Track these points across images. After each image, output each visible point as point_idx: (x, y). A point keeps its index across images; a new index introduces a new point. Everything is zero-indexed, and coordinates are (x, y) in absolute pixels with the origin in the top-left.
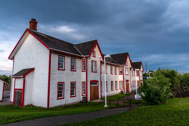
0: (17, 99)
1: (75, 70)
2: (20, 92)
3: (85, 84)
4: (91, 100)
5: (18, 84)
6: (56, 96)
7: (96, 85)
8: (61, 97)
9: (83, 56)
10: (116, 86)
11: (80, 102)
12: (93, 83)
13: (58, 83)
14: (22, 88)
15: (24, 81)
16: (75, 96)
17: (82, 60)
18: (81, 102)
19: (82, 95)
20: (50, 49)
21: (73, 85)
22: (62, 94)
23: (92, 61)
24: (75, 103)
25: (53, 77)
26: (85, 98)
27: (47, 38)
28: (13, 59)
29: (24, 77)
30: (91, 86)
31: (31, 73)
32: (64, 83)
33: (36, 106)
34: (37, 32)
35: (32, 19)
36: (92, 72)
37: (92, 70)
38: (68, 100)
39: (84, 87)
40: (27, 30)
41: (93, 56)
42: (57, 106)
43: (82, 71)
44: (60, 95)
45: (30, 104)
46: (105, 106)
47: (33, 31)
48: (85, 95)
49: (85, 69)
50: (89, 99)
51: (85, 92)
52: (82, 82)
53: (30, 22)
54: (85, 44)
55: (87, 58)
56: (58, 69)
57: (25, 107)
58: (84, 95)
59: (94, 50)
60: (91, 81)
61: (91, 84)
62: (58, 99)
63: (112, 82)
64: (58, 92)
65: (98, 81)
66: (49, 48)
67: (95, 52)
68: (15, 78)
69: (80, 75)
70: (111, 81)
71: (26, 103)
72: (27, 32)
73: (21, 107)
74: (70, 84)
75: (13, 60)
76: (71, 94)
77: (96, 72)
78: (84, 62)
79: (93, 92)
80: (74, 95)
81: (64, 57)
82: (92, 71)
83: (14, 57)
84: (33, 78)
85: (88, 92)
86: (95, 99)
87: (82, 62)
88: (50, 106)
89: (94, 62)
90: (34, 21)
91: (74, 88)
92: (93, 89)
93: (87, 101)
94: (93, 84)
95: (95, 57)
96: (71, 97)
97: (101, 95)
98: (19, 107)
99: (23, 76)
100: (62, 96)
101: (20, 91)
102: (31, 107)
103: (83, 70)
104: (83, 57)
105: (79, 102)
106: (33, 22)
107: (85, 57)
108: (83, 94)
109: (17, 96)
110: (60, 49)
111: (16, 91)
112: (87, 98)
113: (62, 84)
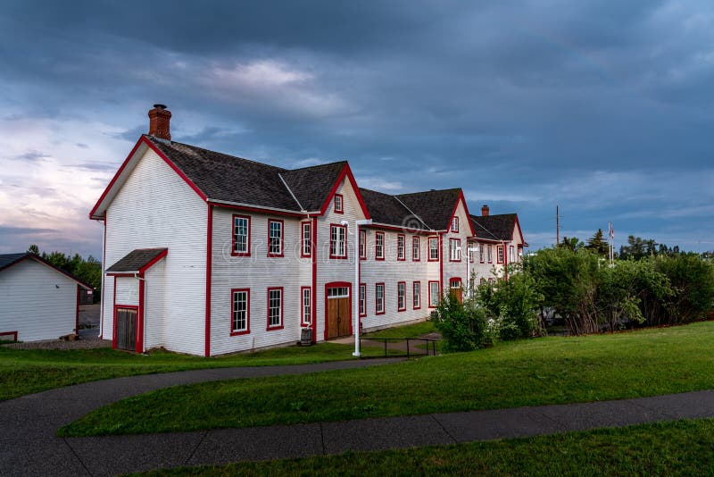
0: (122, 332)
1: (280, 253)
2: (132, 314)
3: (309, 293)
4: (326, 338)
5: (123, 292)
6: (227, 325)
7: (343, 296)
8: (241, 330)
9: (305, 212)
10: (415, 297)
11: (295, 344)
12: (335, 290)
13: (233, 290)
14: (137, 303)
15: (142, 284)
16: (282, 327)
17: (303, 223)
18: (299, 343)
19: (302, 325)
20: (208, 202)
21: (275, 296)
22: (244, 322)
23: (331, 225)
24: (282, 346)
25: (218, 275)
26: (310, 333)
27: (201, 163)
28: (103, 217)
29: (141, 275)
30: (326, 298)
31: (159, 263)
32: (248, 290)
33: (174, 352)
34: (172, 143)
35: (155, 106)
36: (331, 257)
37: (332, 251)
38: (260, 336)
39: (307, 302)
40: (143, 138)
41: (335, 212)
42: (230, 354)
43: (303, 256)
44: (239, 322)
45: (159, 347)
46: (354, 354)
47: (160, 140)
48: (308, 323)
49: (310, 250)
50: (320, 337)
51: (310, 316)
52: (302, 288)
53: (151, 114)
54: (312, 172)
55: (315, 217)
56: (233, 254)
57: (145, 353)
58: (306, 325)
59: (337, 192)
60: (327, 285)
61: (328, 292)
62: (232, 335)
63: (401, 285)
64: (234, 316)
65: (349, 285)
66: (207, 200)
67: (342, 196)
68: (116, 276)
69: (297, 267)
70: (399, 283)
71: (149, 343)
72: (144, 146)
73: (137, 353)
74: (265, 295)
75: (103, 221)
76: (270, 322)
77: (346, 258)
78: (308, 228)
79: (333, 315)
80: (278, 323)
81: (249, 218)
82: (333, 255)
83: (105, 212)
84: (163, 276)
85: (318, 315)
86: (340, 336)
87: (300, 229)
88: (212, 353)
89: (338, 228)
90: (160, 110)
91: (279, 305)
92: (333, 307)
93: (314, 342)
94: (335, 294)
95: (342, 213)
96: (268, 329)
97: (360, 324)
98: (132, 353)
99: (138, 272)
100: (244, 327)
101: (132, 311)
102: (163, 354)
103: (305, 254)
104: (305, 216)
105: (291, 344)
106: (159, 114)
107: (311, 216)
108: (305, 323)
109: (123, 324)
110: (237, 197)
111: (119, 310)
112: (314, 332)
113: (244, 294)
